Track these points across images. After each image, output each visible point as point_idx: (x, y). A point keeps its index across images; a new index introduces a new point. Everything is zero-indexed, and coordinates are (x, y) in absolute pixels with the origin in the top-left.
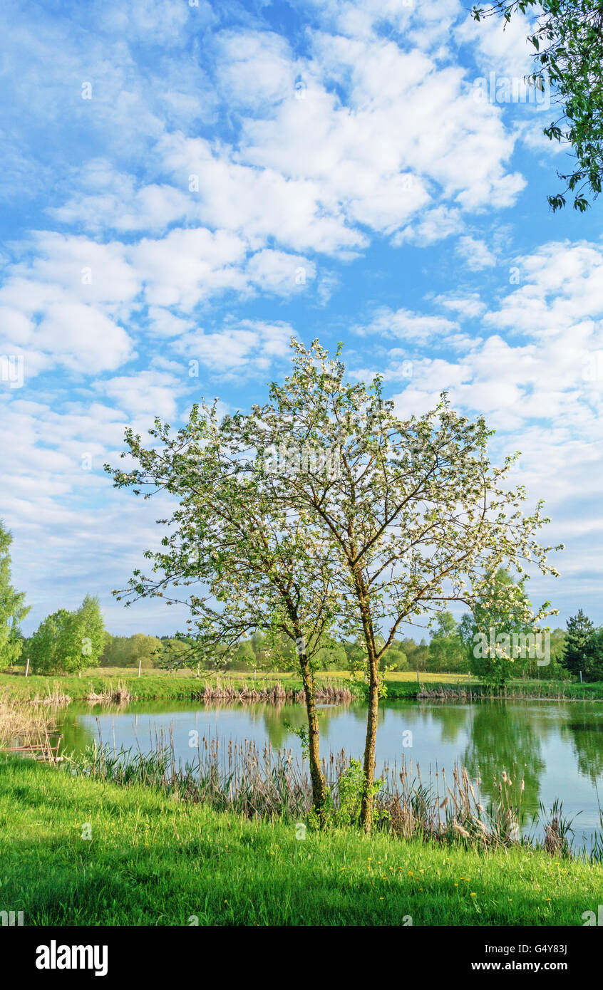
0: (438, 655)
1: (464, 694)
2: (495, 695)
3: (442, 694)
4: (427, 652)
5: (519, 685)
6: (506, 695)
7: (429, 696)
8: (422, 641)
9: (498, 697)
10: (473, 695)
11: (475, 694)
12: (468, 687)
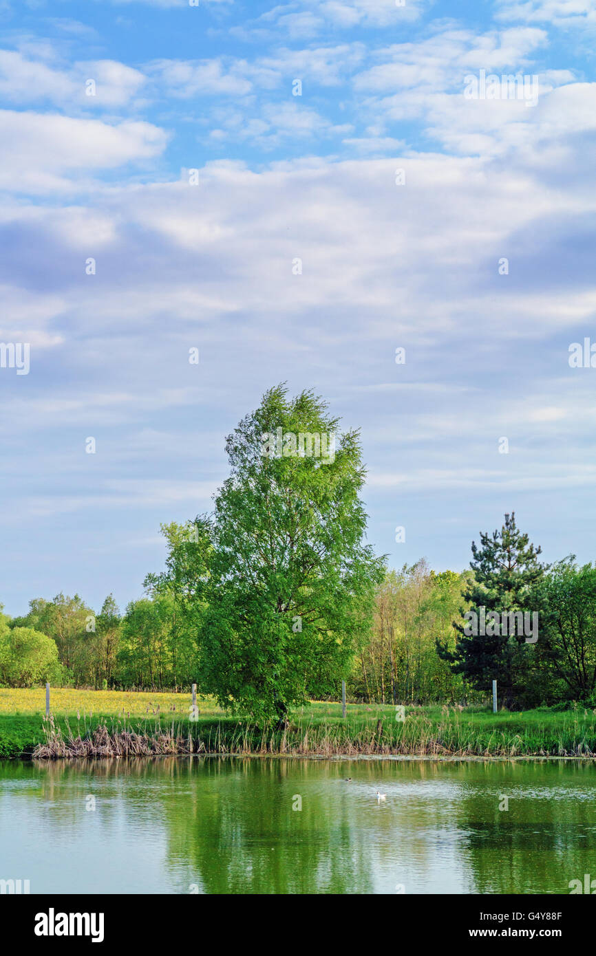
0: (146, 643)
1: (173, 747)
2: (255, 746)
3: (107, 749)
4: (118, 632)
5: (324, 720)
6: (284, 749)
7: (69, 752)
8: (108, 602)
9: (263, 754)
10: (195, 751)
11: (202, 745)
12: (184, 728)
